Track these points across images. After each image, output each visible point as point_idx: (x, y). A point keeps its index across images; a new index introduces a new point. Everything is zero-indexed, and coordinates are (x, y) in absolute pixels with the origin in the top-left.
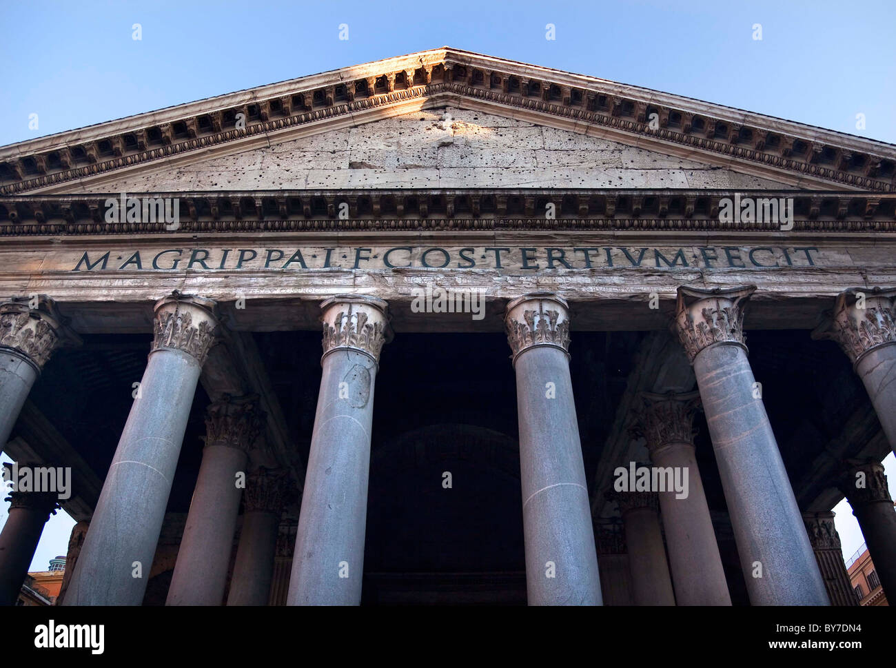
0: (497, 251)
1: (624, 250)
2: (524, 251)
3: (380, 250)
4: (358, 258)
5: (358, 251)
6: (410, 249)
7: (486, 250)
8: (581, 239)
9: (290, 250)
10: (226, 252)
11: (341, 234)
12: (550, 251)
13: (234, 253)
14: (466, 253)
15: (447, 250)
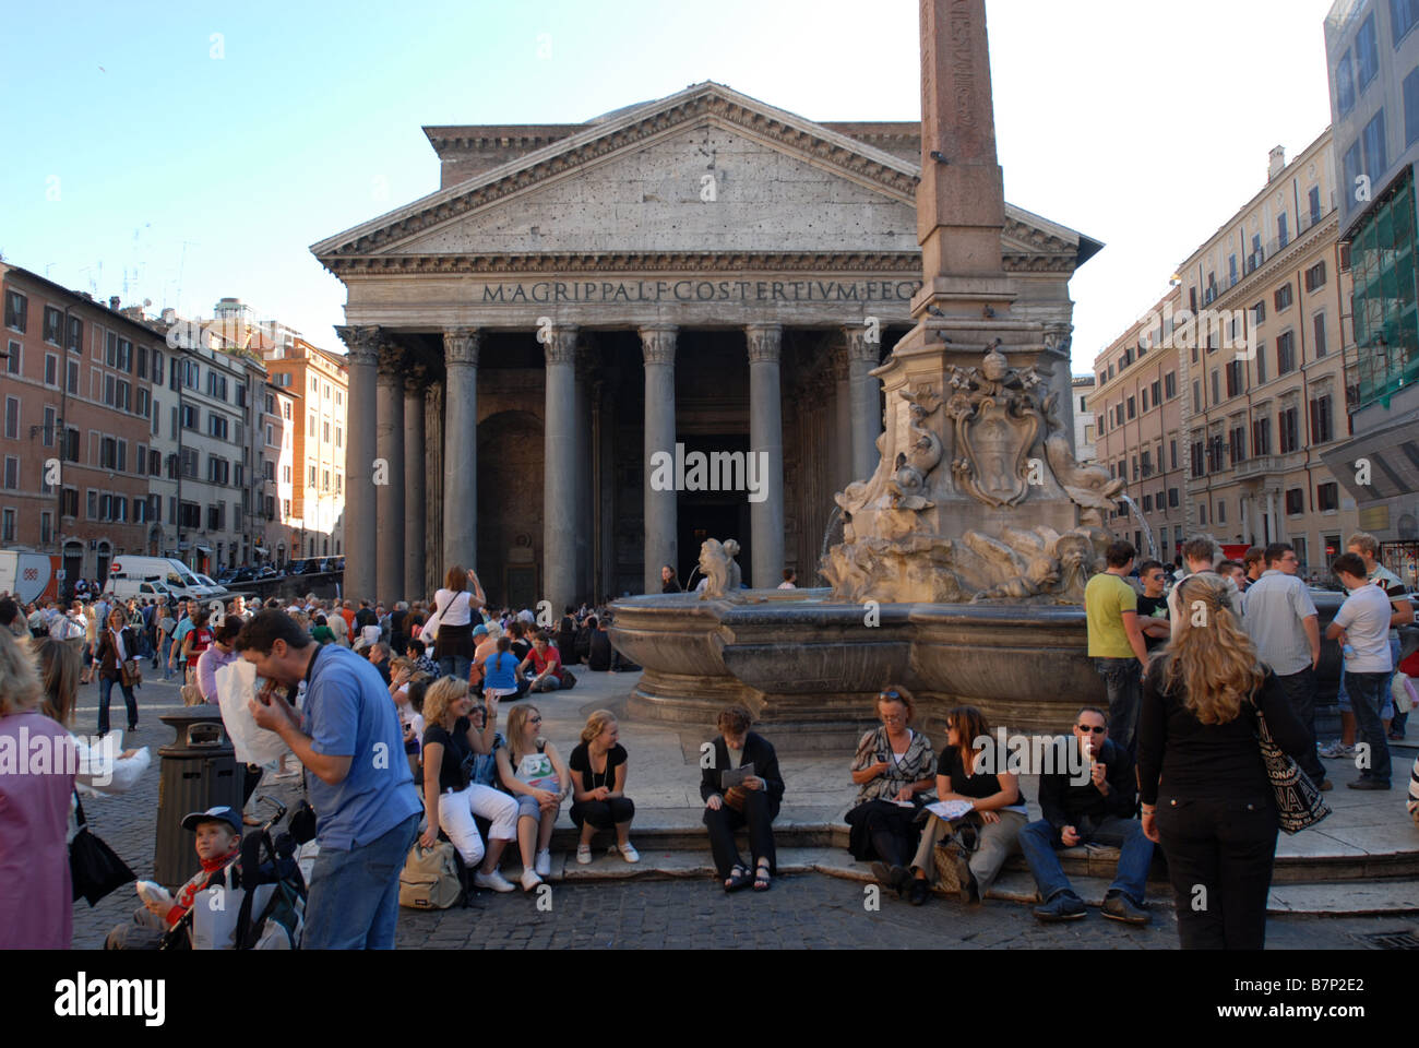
0: (742, 284)
1: (820, 284)
2: (758, 284)
3: (671, 284)
4: (659, 291)
5: (658, 284)
6: (690, 283)
7: (737, 283)
8: (794, 276)
9: (616, 283)
10: (576, 284)
11: (647, 274)
12: (774, 284)
13: (582, 286)
14: (724, 286)
15: (713, 283)
